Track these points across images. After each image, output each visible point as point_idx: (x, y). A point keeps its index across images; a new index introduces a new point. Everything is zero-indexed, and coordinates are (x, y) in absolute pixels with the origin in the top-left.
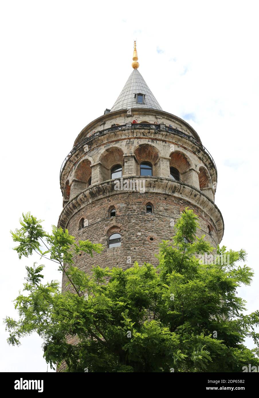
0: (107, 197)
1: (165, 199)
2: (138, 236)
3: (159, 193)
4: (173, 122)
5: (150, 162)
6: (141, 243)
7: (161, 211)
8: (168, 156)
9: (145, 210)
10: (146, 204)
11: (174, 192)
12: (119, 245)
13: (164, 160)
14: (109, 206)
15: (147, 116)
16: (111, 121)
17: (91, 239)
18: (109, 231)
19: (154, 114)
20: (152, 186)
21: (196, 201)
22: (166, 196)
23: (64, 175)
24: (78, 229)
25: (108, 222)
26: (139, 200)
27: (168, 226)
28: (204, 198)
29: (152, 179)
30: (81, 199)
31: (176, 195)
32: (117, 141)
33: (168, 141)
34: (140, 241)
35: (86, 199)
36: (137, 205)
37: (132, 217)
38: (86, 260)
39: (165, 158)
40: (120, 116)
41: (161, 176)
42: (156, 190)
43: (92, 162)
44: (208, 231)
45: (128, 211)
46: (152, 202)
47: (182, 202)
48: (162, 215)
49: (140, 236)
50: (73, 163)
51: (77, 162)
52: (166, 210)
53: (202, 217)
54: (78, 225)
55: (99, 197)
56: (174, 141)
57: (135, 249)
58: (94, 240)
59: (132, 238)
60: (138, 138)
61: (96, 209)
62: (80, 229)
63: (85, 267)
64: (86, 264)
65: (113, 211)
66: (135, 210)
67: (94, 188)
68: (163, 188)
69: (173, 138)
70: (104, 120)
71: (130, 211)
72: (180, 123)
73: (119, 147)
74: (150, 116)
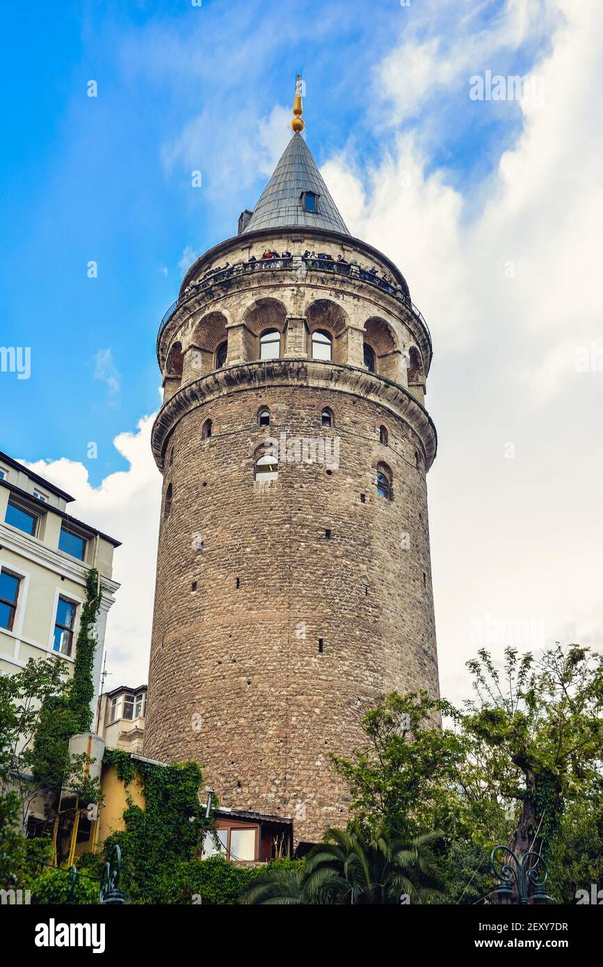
0: (255, 389)
1: (354, 403)
2: (307, 464)
3: (345, 393)
4: (370, 258)
5: (329, 331)
6: (311, 478)
7: (346, 425)
8: (361, 327)
9: (319, 420)
10: (321, 409)
11: (368, 392)
12: (274, 476)
13: (356, 333)
14: (259, 405)
15: (327, 244)
16: (263, 244)
17: (225, 459)
18: (257, 449)
19: (339, 242)
20: (333, 380)
21: (401, 410)
22: (356, 399)
23: (169, 329)
24: (199, 437)
25: (257, 433)
26: (311, 401)
27: (356, 453)
28: (415, 405)
29: (335, 367)
30: (207, 385)
31: (371, 397)
32: (275, 287)
33: (363, 298)
34: (310, 473)
35: (216, 386)
36: (307, 410)
37: (299, 431)
38: (216, 495)
39: (356, 329)
40: (281, 238)
41: (350, 363)
42: (339, 387)
43: (229, 320)
44: (415, 462)
45: (292, 418)
46: (332, 406)
47: (380, 411)
48: (347, 432)
49: (310, 465)
50: (191, 312)
51: (200, 312)
52: (355, 423)
53: (408, 438)
54: (200, 430)
55: (241, 387)
56: (372, 299)
57: (301, 487)
58: (231, 463)
59: (298, 467)
60: (313, 287)
61: (235, 407)
62: (203, 439)
63: (213, 507)
64: (215, 502)
65: (265, 414)
66: (303, 419)
67: (235, 370)
68: (351, 384)
69: (371, 292)
70: (251, 241)
71: (296, 419)
72: (380, 262)
73: (279, 299)
74: (333, 245)
